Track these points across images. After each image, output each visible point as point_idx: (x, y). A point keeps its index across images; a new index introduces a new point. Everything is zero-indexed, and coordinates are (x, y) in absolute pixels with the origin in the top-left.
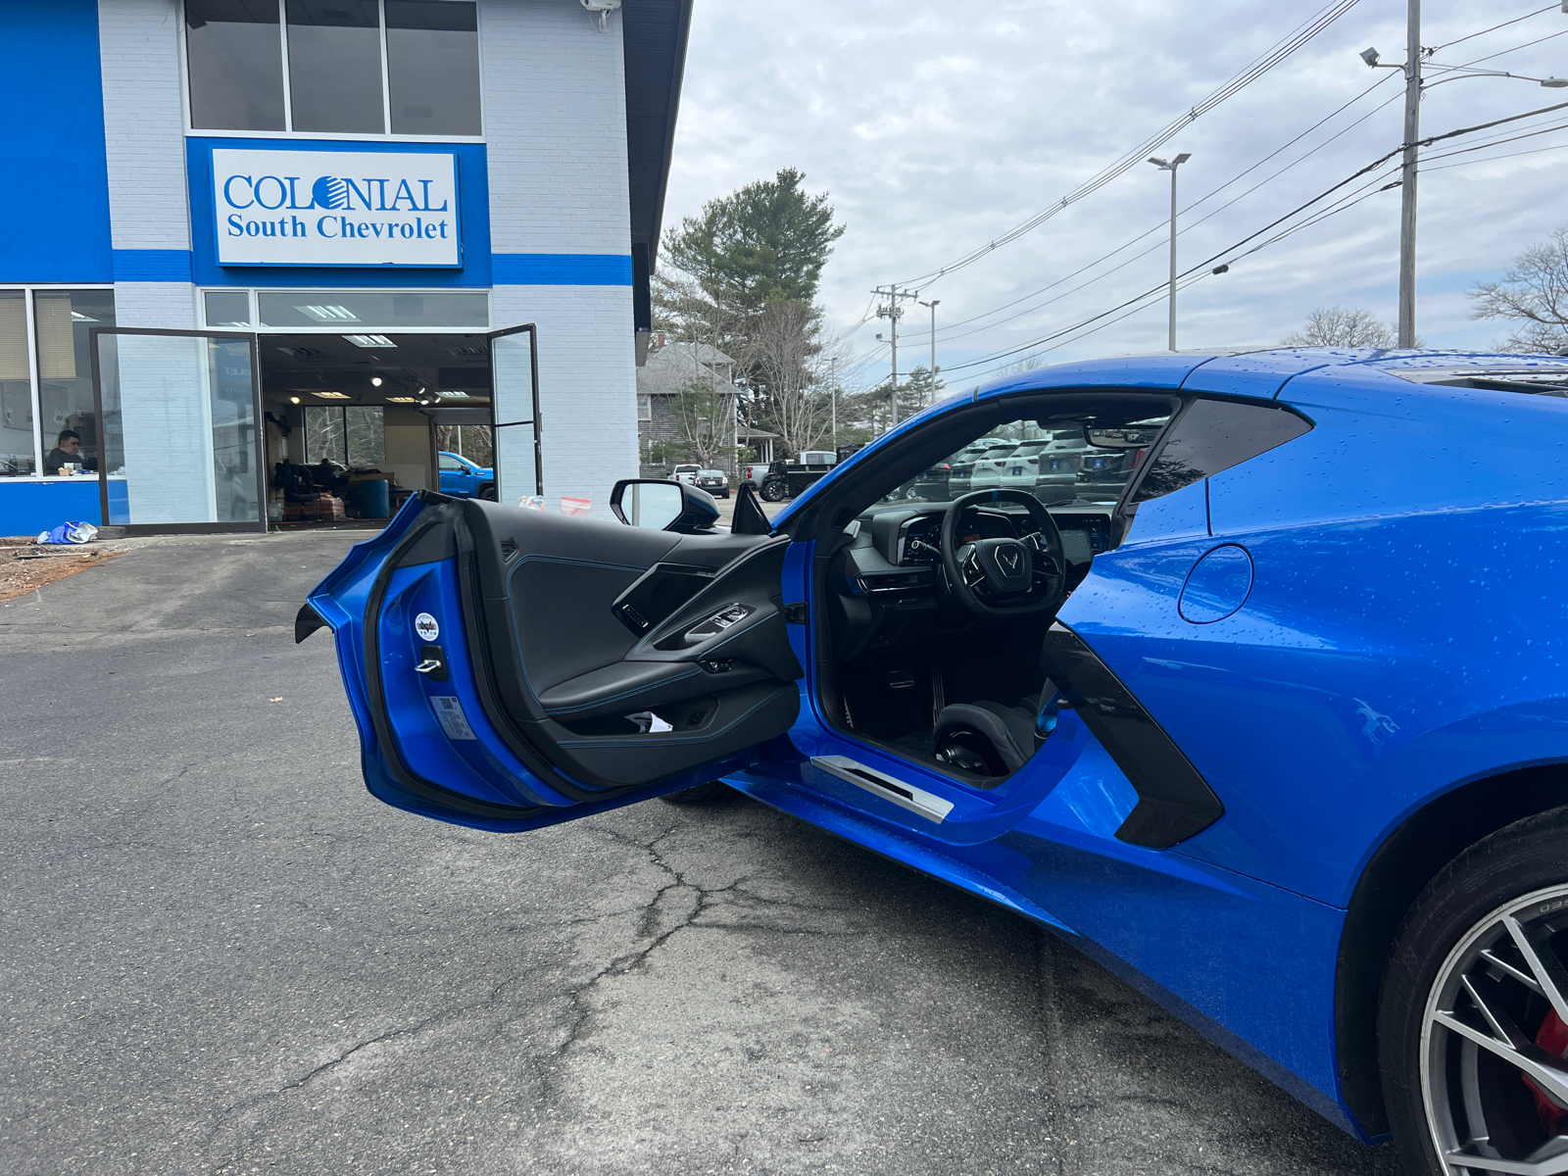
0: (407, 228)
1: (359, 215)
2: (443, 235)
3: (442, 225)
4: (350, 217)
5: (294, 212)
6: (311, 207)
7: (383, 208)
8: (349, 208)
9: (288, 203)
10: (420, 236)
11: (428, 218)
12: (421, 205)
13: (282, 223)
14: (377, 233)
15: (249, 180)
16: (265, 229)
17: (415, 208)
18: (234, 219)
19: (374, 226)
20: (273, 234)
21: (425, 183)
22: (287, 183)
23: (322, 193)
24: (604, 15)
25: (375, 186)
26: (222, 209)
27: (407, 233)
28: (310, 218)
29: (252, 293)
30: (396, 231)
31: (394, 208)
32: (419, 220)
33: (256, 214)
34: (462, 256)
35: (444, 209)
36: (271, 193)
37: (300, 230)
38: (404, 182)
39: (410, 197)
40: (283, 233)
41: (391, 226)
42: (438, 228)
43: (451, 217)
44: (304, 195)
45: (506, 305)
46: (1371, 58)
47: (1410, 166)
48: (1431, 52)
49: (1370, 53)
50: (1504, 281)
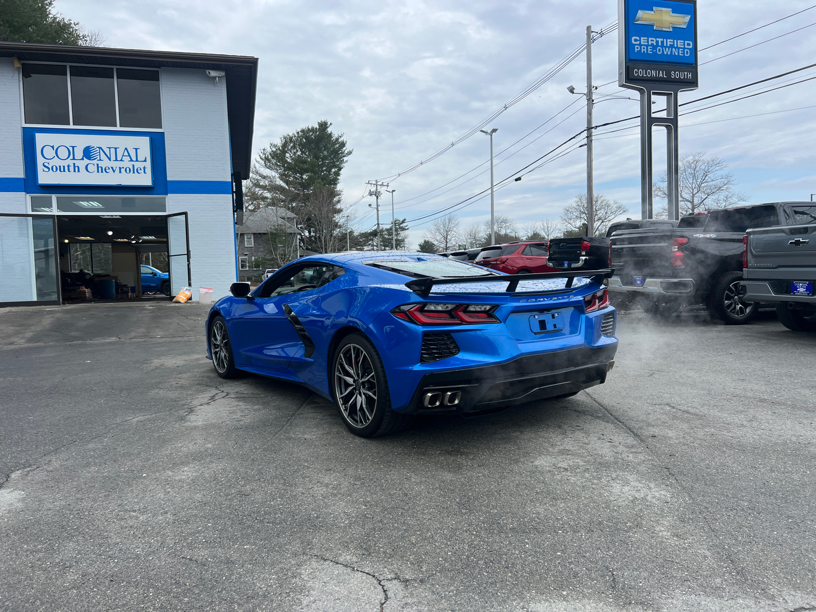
0: (128, 169)
1: (105, 163)
2: (145, 172)
3: (144, 168)
4: (101, 164)
5: (74, 161)
6: (82, 159)
7: (116, 160)
8: (100, 160)
9: (71, 157)
10: (134, 172)
11: (137, 165)
12: (134, 159)
13: (69, 166)
14: (114, 171)
15: (53, 147)
16: (61, 169)
17: (132, 160)
18: (46, 164)
19: (112, 168)
20: (64, 171)
21: (136, 149)
22: (71, 149)
23: (88, 153)
24: (217, 79)
25: (113, 150)
26: (40, 160)
27: (128, 171)
28: (82, 164)
29: (54, 197)
30: (123, 170)
31: (121, 160)
32: (133, 166)
33: (56, 162)
34: (153, 181)
35: (145, 161)
36: (63, 153)
37: (76, 169)
38: (126, 149)
39: (129, 155)
40: (69, 171)
41: (120, 168)
42: (143, 169)
43: (148, 165)
44: (79, 153)
45: (174, 203)
46: (572, 90)
47: (589, 137)
48: (596, 88)
49: (571, 88)
50: (660, 181)
